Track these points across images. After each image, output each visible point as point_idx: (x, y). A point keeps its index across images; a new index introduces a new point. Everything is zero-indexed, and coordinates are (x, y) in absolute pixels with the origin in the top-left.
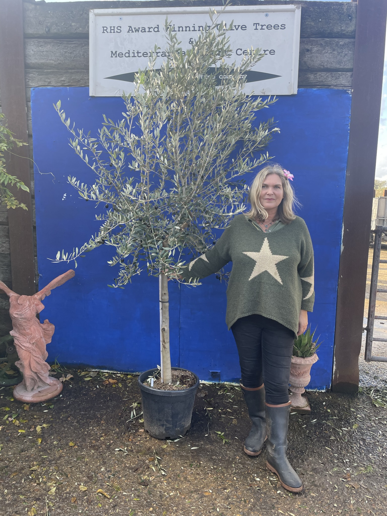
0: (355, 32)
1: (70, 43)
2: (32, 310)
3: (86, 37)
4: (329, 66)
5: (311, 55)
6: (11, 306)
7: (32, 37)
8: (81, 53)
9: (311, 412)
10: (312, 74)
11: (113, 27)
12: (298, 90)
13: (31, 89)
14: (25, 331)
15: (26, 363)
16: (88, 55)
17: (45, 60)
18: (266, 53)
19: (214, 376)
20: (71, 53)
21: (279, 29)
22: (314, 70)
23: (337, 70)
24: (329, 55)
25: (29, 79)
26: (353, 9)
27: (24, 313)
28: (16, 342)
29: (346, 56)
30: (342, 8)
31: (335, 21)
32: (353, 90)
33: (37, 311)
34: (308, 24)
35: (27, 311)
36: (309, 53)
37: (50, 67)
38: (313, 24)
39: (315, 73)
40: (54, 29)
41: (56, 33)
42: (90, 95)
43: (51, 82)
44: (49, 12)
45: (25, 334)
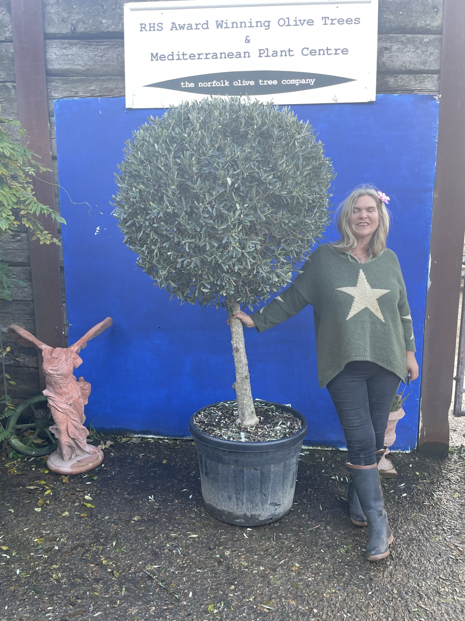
0: (442, 27)
1: (101, 44)
2: (69, 365)
3: (120, 36)
4: (412, 67)
5: (391, 54)
6: (45, 360)
7: (54, 37)
8: (115, 56)
9: (398, 476)
10: (392, 76)
11: (153, 24)
12: (376, 96)
13: (54, 101)
14: (61, 390)
15: (62, 428)
16: (123, 58)
17: (70, 65)
18: (338, 52)
20: (102, 56)
21: (352, 23)
23: (421, 72)
24: (412, 54)
25: (51, 89)
27: (60, 368)
28: (50, 402)
29: (431, 55)
31: (418, 14)
32: (440, 96)
33: (75, 366)
34: (386, 18)
35: (63, 366)
36: (388, 52)
37: (76, 73)
38: (392, 17)
39: (396, 75)
40: (81, 28)
41: (83, 33)
42: (127, 106)
43: (78, 91)
44: (75, 7)
45: (62, 393)
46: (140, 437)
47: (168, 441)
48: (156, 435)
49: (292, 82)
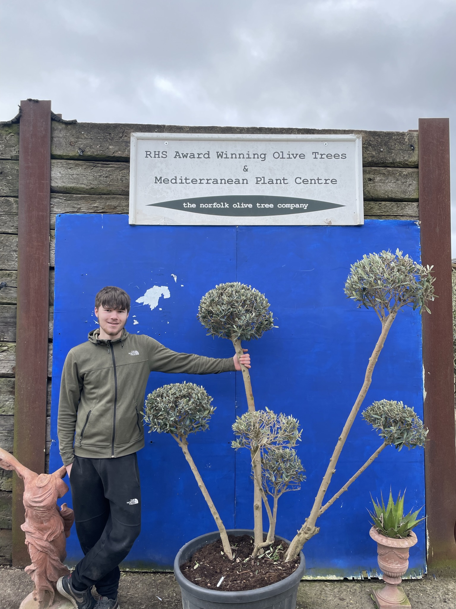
0: (418, 162)
1: (107, 166)
3: (126, 160)
4: (393, 196)
5: (374, 184)
6: (26, 489)
7: (61, 157)
8: (119, 177)
10: (377, 203)
11: (158, 152)
12: (364, 221)
13: (56, 215)
14: (42, 525)
16: (128, 180)
17: (75, 184)
18: (327, 182)
20: (106, 177)
21: (339, 158)
22: (378, 200)
23: (402, 200)
24: (393, 185)
25: (53, 205)
26: (415, 139)
28: (29, 539)
29: (410, 186)
30: (403, 138)
31: (397, 152)
32: (420, 221)
33: (59, 494)
34: (369, 153)
36: (372, 182)
37: (80, 191)
38: (374, 153)
39: (380, 202)
40: (88, 152)
41: (90, 155)
42: (130, 223)
43: (81, 208)
44: (83, 133)
45: (42, 528)
49: (287, 206)
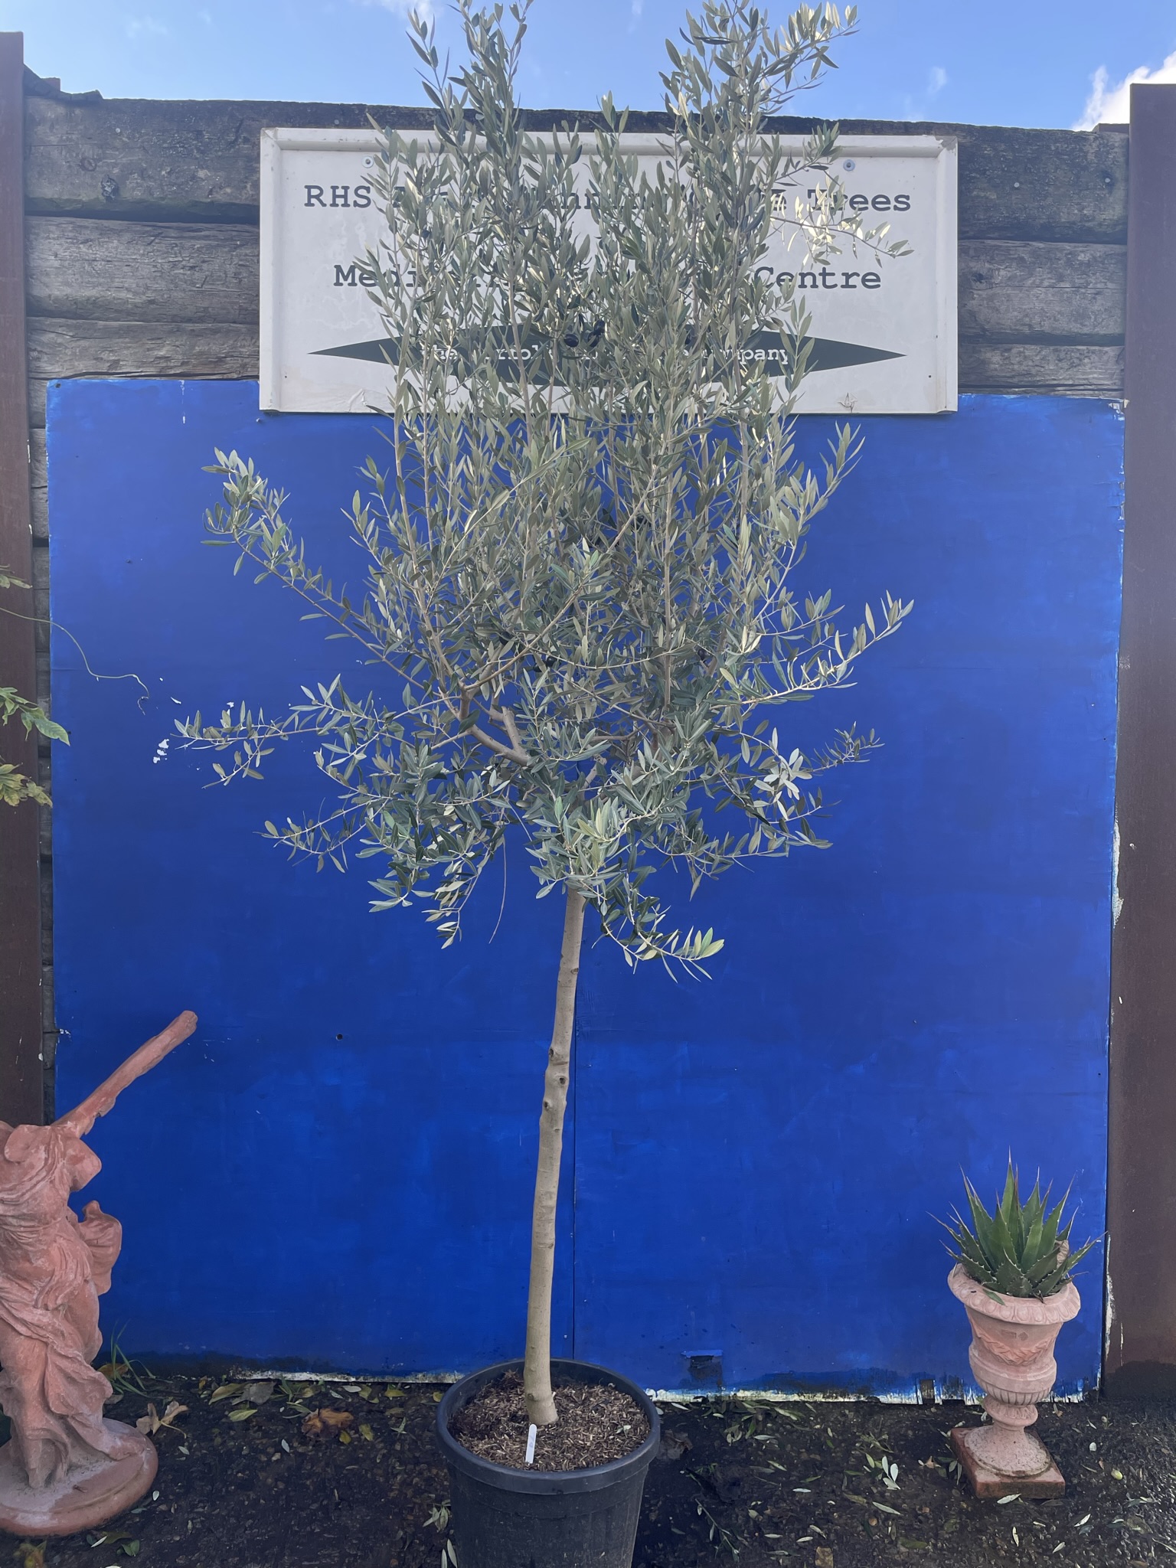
0: (1126, 224)
1: (192, 234)
2: (57, 1182)
3: (248, 216)
4: (1046, 327)
5: (990, 292)
7: (55, 210)
8: (231, 269)
9: (1067, 1490)
10: (998, 349)
11: (343, 187)
12: (959, 398)
13: (48, 384)
14: (27, 1265)
16: (256, 275)
17: (100, 288)
18: (851, 282)
19: (701, 1372)
20: (192, 268)
21: (889, 208)
22: (1003, 340)
23: (1072, 340)
24: (1046, 294)
25: (40, 352)
26: (1117, 153)
27: (26, 1196)
29: (1098, 297)
30: (1081, 150)
31: (1062, 190)
32: (1126, 402)
33: (75, 1181)
34: (978, 197)
35: (38, 1187)
36: (983, 286)
37: (116, 311)
38: (994, 196)
39: (1007, 346)
40: (134, 189)
41: (140, 202)
42: (264, 406)
43: (119, 360)
44: (118, 130)
45: (29, 1275)
46: (269, 1380)
47: (356, 1389)
48: (321, 1372)
